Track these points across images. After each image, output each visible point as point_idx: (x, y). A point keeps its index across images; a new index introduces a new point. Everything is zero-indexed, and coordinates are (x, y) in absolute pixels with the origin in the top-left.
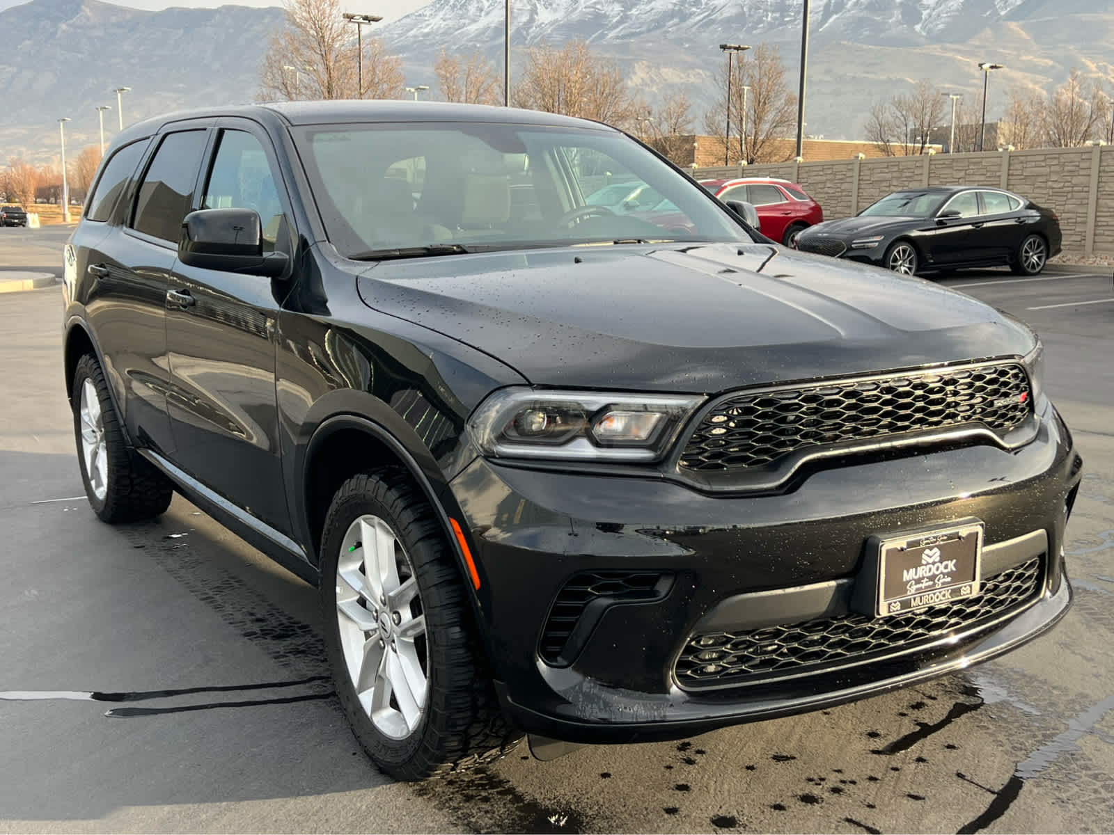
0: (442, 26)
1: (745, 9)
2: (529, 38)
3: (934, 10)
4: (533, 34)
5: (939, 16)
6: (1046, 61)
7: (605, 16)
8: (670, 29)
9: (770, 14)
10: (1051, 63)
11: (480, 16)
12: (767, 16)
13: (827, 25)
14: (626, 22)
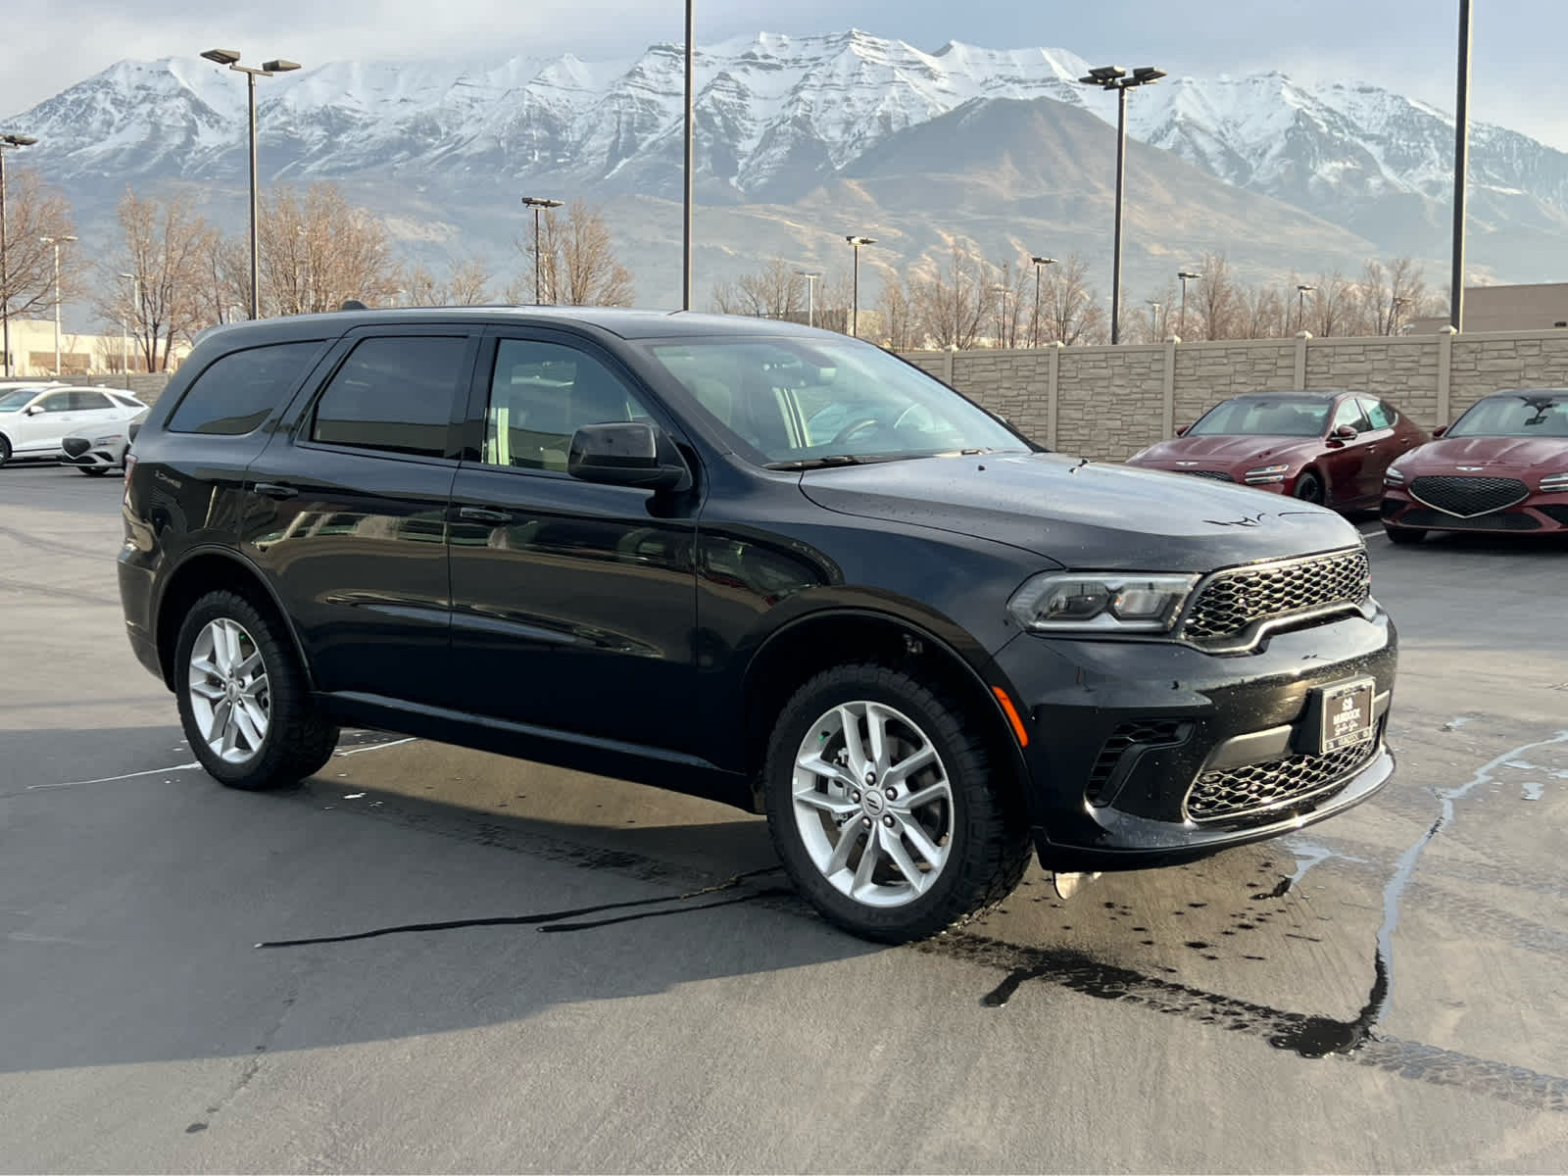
0: (47, 145)
1: (502, 144)
2: (185, 167)
3: (752, 158)
4: (191, 163)
5: (759, 166)
6: (895, 231)
7: (300, 142)
8: (397, 165)
9: (537, 153)
10: (900, 234)
11: (108, 133)
12: (534, 154)
13: (615, 171)
14: (330, 153)
